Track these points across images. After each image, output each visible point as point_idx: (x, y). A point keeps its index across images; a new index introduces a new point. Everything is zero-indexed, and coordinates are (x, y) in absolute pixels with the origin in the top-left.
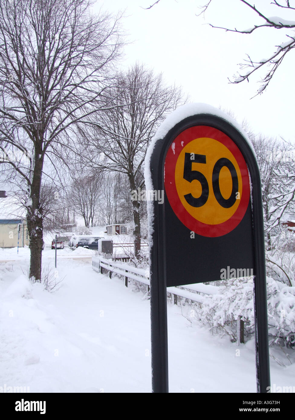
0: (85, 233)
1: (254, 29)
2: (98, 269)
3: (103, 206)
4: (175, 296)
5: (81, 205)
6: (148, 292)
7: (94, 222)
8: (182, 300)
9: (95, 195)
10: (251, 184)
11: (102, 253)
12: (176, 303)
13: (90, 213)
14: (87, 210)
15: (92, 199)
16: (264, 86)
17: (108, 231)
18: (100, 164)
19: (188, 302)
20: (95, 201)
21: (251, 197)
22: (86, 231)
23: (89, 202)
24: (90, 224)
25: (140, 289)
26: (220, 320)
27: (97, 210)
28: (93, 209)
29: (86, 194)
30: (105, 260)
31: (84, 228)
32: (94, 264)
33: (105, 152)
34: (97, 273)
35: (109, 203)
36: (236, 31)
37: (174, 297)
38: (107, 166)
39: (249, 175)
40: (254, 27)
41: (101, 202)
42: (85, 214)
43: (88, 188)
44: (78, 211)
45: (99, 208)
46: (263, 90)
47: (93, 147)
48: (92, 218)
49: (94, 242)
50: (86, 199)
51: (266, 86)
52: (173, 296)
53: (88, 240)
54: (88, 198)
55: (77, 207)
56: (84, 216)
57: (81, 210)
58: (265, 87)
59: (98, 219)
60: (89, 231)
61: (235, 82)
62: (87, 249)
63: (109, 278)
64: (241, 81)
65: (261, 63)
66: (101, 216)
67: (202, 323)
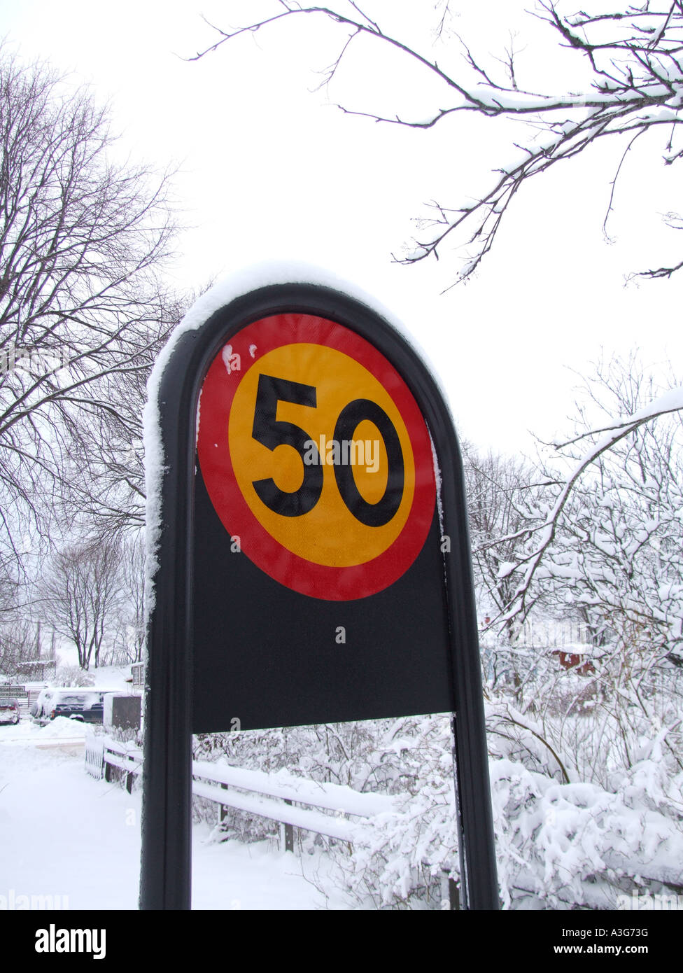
0: (76, 683)
1: (438, 118)
2: (99, 770)
3: (124, 617)
4: (289, 827)
5: (70, 613)
6: (221, 823)
7: (101, 655)
8: (307, 840)
9: (108, 589)
10: (437, 471)
11: (111, 729)
12: (289, 847)
13: (93, 633)
14: (84, 626)
15: (98, 600)
16: (473, 263)
17: (136, 678)
18: (116, 507)
19: (321, 844)
20: (106, 603)
21: (440, 504)
22: (81, 678)
23: (91, 606)
24: (92, 661)
25: (202, 816)
26: (398, 882)
27: (111, 626)
28: (100, 624)
29: (86, 587)
30: (117, 746)
31: (75, 669)
32: (89, 757)
33: (130, 479)
34: (94, 781)
35: (141, 610)
36: (400, 122)
37: (286, 831)
38: (131, 512)
39: (433, 449)
40: (439, 113)
41: (120, 606)
42: (79, 637)
43: (90, 573)
44: (62, 628)
45: (116, 620)
46: (471, 271)
47: (101, 469)
48: (98, 647)
49: (96, 705)
50: (84, 598)
51: (477, 263)
52: (282, 828)
53: (81, 699)
54: (90, 596)
55: (62, 618)
56: (77, 640)
57: (70, 625)
58: (475, 266)
59: (111, 648)
60: (86, 678)
61: (407, 260)
62: (79, 723)
63: (126, 791)
64: (420, 258)
65: (462, 210)
66: (120, 639)
67: (355, 897)
